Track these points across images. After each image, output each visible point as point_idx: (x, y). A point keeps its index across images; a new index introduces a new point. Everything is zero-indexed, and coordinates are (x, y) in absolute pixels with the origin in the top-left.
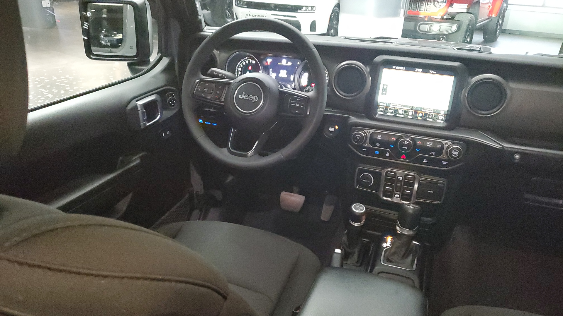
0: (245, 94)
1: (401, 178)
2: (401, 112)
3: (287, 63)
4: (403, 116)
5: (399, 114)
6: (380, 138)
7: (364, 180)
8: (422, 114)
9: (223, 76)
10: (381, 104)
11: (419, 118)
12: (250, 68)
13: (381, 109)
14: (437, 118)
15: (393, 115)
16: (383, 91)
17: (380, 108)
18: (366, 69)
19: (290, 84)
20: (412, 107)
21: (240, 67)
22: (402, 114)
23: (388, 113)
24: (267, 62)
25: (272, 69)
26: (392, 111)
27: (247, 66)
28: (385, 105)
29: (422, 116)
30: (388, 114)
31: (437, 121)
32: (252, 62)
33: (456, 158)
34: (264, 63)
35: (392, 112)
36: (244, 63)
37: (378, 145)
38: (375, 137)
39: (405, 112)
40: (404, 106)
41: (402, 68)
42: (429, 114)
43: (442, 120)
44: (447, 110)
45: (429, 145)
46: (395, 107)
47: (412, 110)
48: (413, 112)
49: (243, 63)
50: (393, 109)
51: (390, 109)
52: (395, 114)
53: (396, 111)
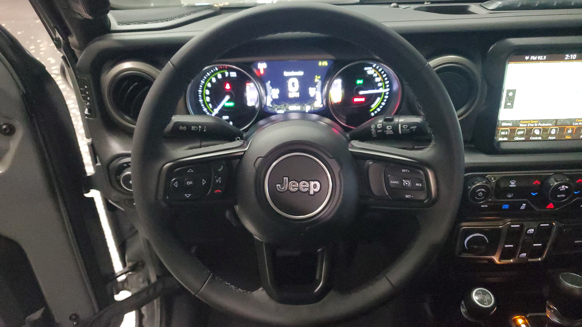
0: (289, 181)
1: (533, 230)
2: (537, 132)
4: (540, 138)
5: (535, 135)
6: (514, 186)
8: (573, 129)
9: (198, 128)
10: (504, 124)
11: (567, 137)
12: (228, 87)
13: (503, 133)
15: (523, 139)
16: (506, 103)
17: (502, 131)
18: (475, 69)
19: (309, 104)
20: (557, 121)
21: (207, 88)
22: (538, 136)
23: (514, 137)
24: (259, 70)
25: (269, 82)
26: (522, 132)
27: (221, 83)
28: (510, 124)
29: (572, 133)
30: (517, 139)
32: (229, 75)
34: (255, 71)
35: (521, 136)
36: (214, 80)
37: (510, 196)
38: (504, 185)
39: (545, 130)
40: (542, 121)
41: (540, 58)
46: (527, 126)
47: (556, 125)
48: (557, 129)
49: (211, 80)
50: (524, 130)
51: (519, 130)
52: (527, 136)
53: (529, 132)
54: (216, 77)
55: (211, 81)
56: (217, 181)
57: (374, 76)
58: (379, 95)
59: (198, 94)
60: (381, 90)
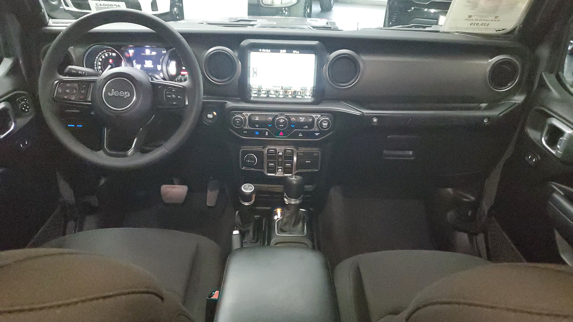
0: (115, 91)
1: (282, 153)
2: (272, 92)
3: (151, 53)
4: (275, 96)
5: (271, 94)
6: (258, 120)
7: (249, 161)
8: (292, 92)
9: (83, 73)
10: (253, 87)
11: (290, 96)
12: (111, 61)
13: (254, 92)
14: (305, 95)
15: (266, 96)
16: (253, 74)
17: (253, 90)
18: (234, 54)
20: (282, 87)
21: (100, 61)
22: (274, 95)
24: (129, 54)
25: (135, 60)
27: (107, 59)
28: (257, 87)
29: (292, 94)
30: (262, 95)
31: (306, 97)
32: (112, 54)
33: (326, 128)
34: (126, 54)
35: (265, 94)
36: (103, 57)
37: (257, 126)
38: (253, 119)
39: (277, 92)
40: (274, 86)
41: (267, 50)
42: (298, 92)
43: (309, 96)
44: (312, 86)
45: (301, 120)
46: (266, 89)
47: (282, 89)
48: (283, 91)
50: (265, 91)
51: (262, 91)
52: (268, 94)
53: (268, 92)
54: (104, 55)
55: (101, 58)
56: (82, 92)
59: (94, 65)
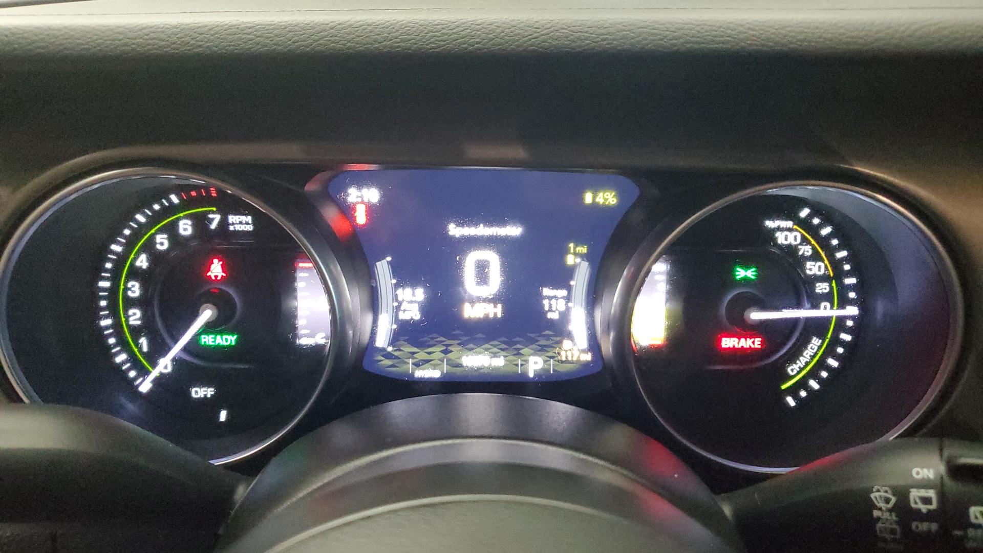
12: (216, 270)
19: (542, 350)
21: (135, 274)
24: (347, 211)
25: (389, 259)
32: (224, 223)
34: (330, 214)
49: (151, 240)
54: (171, 231)
55: (149, 248)
57: (800, 253)
58: (818, 327)
59: (94, 297)
60: (825, 311)
